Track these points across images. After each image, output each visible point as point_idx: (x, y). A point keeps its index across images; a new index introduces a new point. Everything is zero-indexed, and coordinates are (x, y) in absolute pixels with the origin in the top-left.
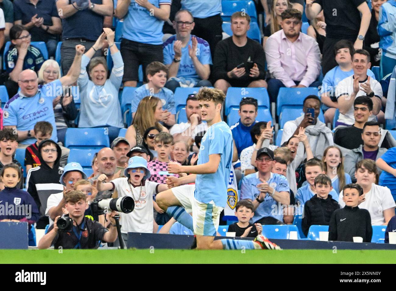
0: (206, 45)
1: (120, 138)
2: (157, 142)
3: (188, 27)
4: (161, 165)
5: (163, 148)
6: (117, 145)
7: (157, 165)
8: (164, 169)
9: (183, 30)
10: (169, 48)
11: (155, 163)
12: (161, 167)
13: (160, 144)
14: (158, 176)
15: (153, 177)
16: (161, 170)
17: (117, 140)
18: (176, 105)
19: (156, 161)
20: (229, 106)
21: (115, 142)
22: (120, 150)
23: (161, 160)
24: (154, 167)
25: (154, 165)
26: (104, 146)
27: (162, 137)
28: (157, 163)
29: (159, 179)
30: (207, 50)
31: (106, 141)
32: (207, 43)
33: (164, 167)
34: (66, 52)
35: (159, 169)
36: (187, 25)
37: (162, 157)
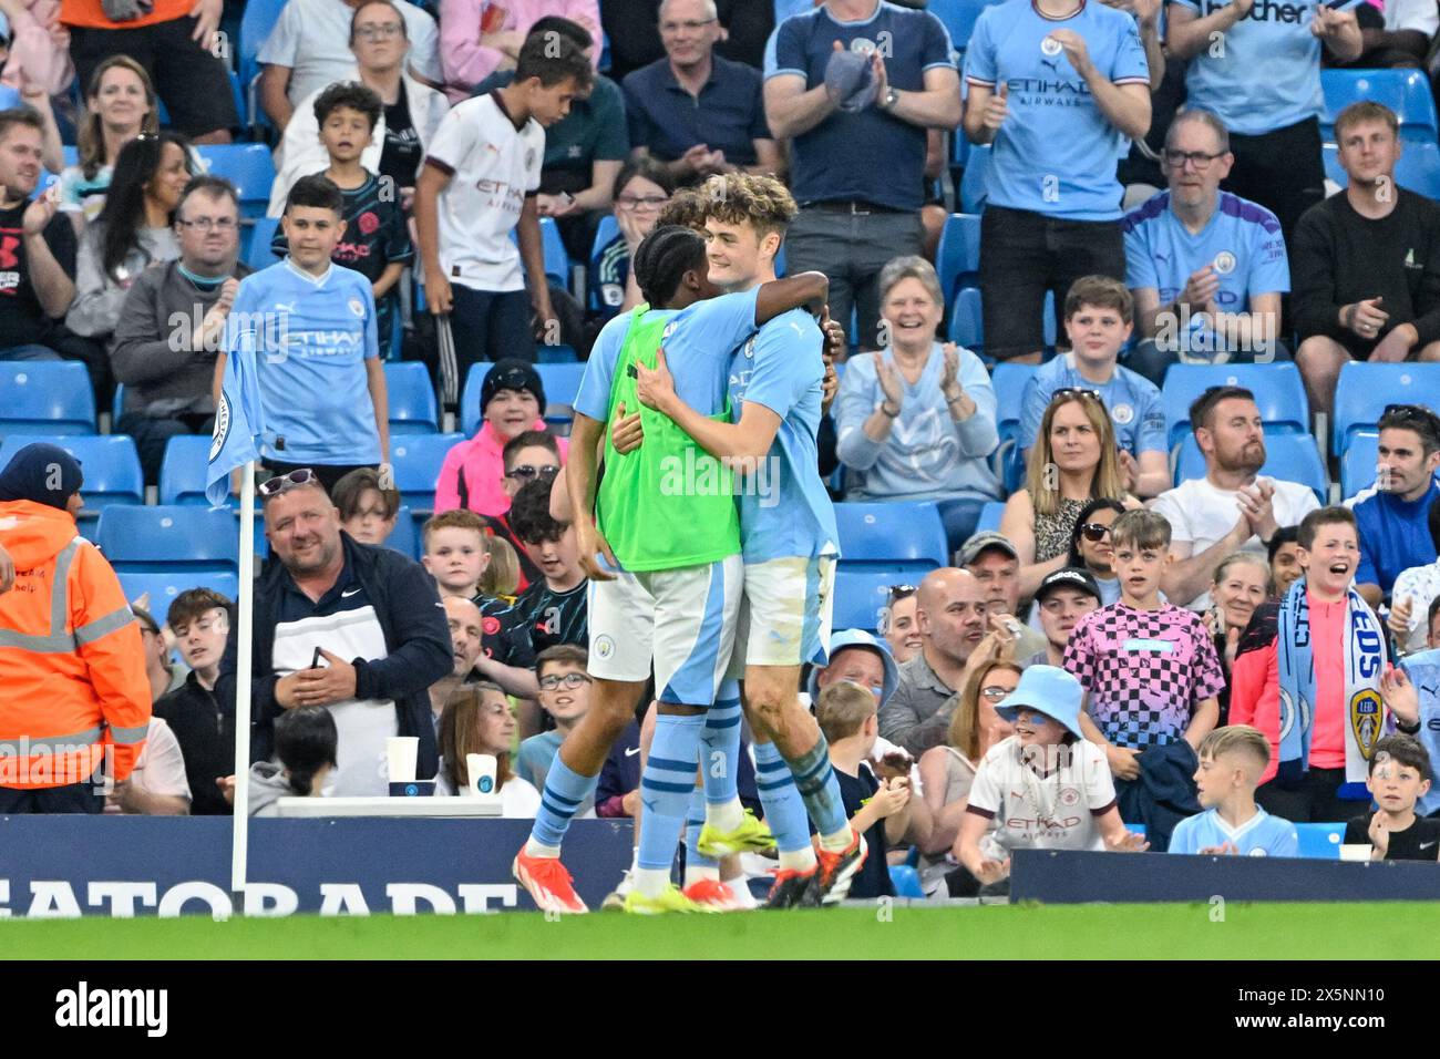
0: (1270, 229)
1: (984, 535)
2: (1116, 542)
3: (1202, 172)
4: (1131, 618)
5: (1137, 561)
6: (976, 560)
7: (1121, 620)
8: (1143, 632)
9: (1188, 180)
10: (1146, 231)
11: (1112, 614)
12: (1133, 625)
13: (1125, 548)
14: (1119, 655)
15: (1107, 658)
16: (1133, 634)
17: (976, 542)
18: (1169, 424)
19: (1117, 608)
20: (1347, 425)
21: (970, 548)
22: (985, 575)
23: (1132, 603)
24: (1110, 628)
25: (1111, 621)
26: (929, 563)
27: (1130, 525)
28: (1120, 613)
29: (1126, 663)
30: (1274, 244)
31: (938, 546)
32: (1274, 219)
33: (1142, 625)
34: (803, 250)
35: (1126, 633)
36: (1198, 163)
37: (1135, 590)
